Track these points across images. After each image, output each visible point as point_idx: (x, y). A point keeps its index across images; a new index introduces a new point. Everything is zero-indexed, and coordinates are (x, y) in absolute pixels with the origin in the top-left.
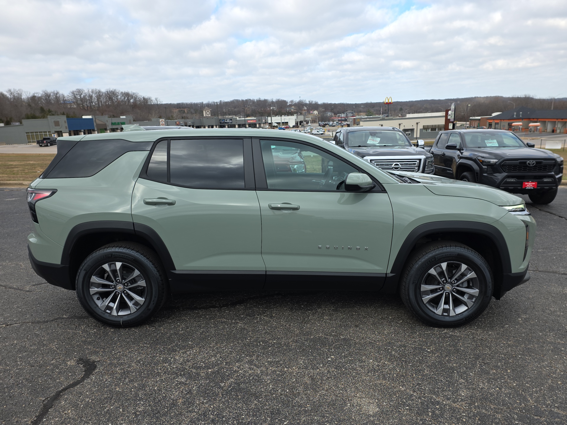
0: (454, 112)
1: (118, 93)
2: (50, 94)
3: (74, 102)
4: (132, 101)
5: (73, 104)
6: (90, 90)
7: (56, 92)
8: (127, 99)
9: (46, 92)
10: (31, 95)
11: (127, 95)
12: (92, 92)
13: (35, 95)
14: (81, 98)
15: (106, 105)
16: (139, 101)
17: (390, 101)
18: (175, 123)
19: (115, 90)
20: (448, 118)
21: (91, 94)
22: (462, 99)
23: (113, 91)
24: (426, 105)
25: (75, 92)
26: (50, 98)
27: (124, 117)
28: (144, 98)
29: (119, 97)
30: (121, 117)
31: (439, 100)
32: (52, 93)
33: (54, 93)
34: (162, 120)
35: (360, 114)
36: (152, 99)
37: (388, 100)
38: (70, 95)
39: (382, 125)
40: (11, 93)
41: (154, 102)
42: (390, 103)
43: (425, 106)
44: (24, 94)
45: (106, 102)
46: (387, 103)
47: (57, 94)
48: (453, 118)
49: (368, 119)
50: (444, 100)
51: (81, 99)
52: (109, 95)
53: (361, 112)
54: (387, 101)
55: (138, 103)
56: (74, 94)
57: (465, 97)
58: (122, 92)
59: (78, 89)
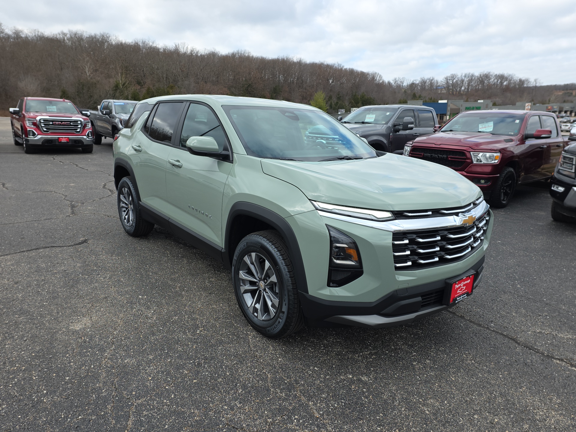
1: (492, 76)
2: (426, 81)
3: (445, 88)
4: (505, 83)
5: (443, 89)
6: (464, 75)
7: (432, 79)
8: (500, 81)
9: (423, 79)
10: (411, 82)
11: (502, 77)
12: (465, 76)
13: (414, 82)
14: (453, 82)
15: (476, 89)
16: (513, 83)
18: (546, 108)
19: (489, 73)
21: (463, 78)
23: (487, 73)
25: (449, 77)
26: (426, 84)
27: (482, 101)
28: (520, 80)
29: (492, 80)
30: (479, 101)
32: (428, 79)
33: (429, 79)
34: (529, 105)
36: (530, 80)
38: (443, 81)
40: (396, 82)
41: (532, 84)
44: (406, 82)
45: (476, 86)
47: (432, 80)
51: (453, 85)
52: (482, 78)
55: (512, 85)
56: (447, 79)
58: (496, 75)
59: (452, 74)
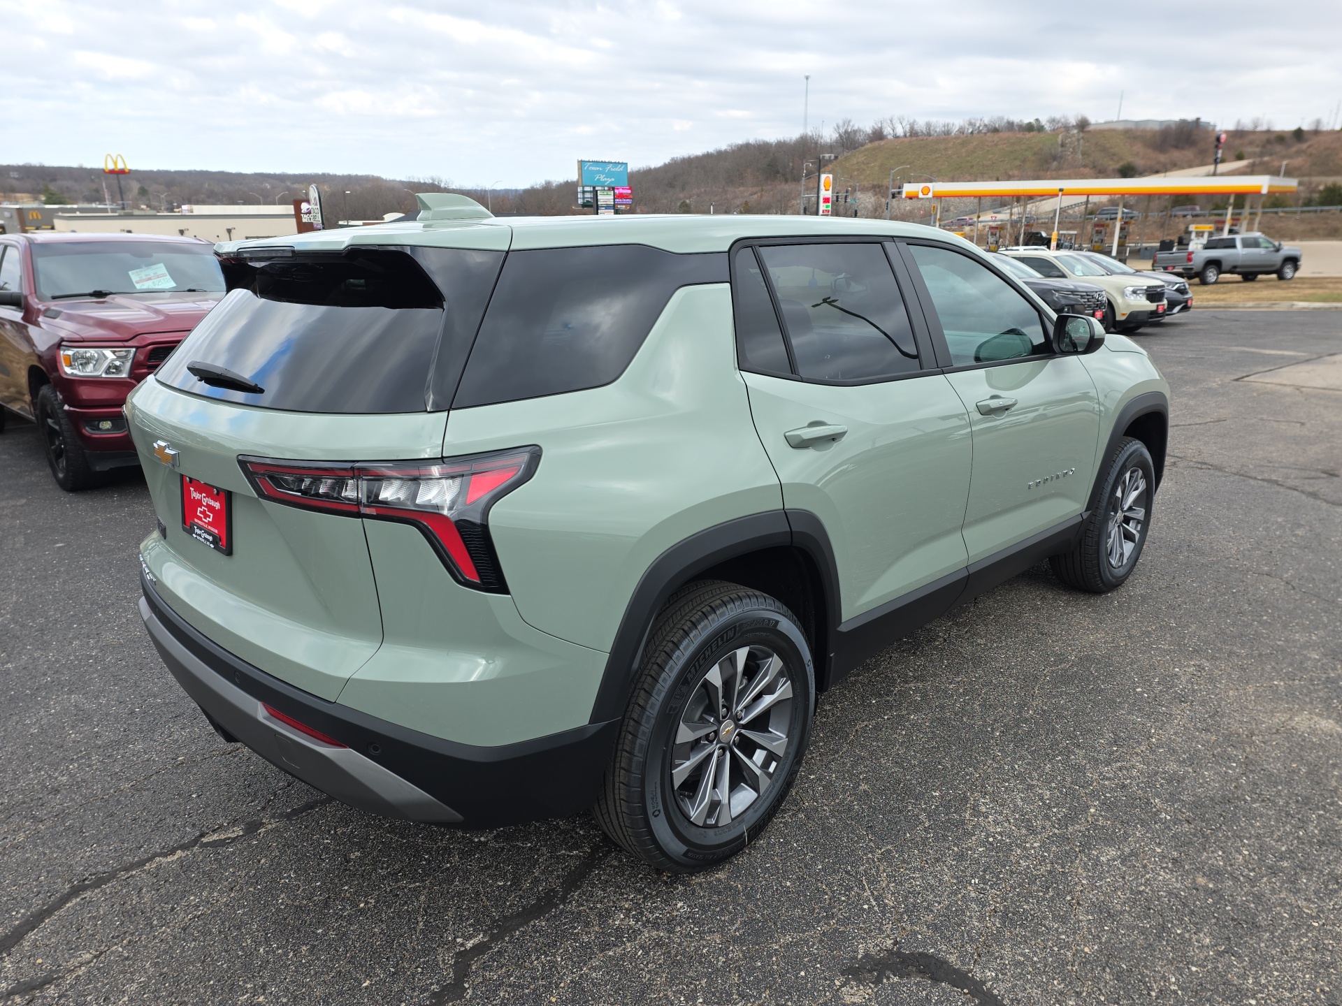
0: (318, 207)
17: (120, 166)
20: (304, 220)
22: (295, 176)
24: (209, 185)
31: (240, 175)
35: (15, 198)
37: (115, 163)
39: (182, 232)
42: (122, 172)
43: (206, 186)
46: (112, 172)
48: (320, 219)
49: (78, 214)
50: (252, 175)
53: (13, 190)
54: (111, 166)
57: (302, 173)
